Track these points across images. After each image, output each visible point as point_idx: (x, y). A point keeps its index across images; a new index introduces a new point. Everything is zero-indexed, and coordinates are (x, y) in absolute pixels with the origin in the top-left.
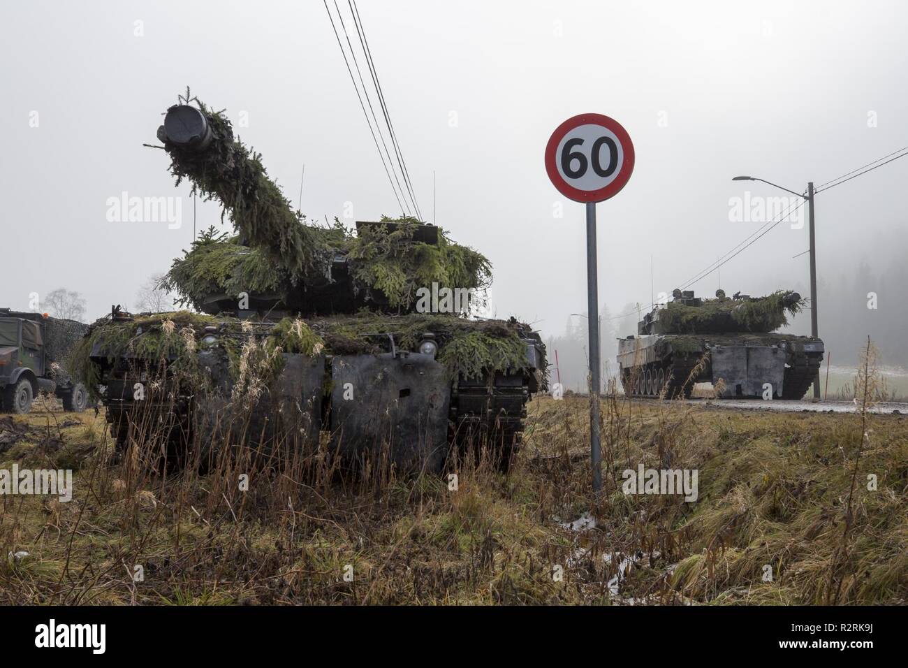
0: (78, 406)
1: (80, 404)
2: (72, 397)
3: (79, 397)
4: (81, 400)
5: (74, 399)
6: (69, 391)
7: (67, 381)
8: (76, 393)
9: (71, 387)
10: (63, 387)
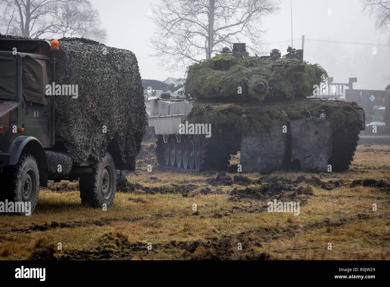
0: (103, 195)
1: (105, 191)
2: (94, 181)
3: (104, 180)
4: (107, 184)
5: (97, 184)
6: (90, 170)
7: (87, 155)
8: (101, 172)
9: (93, 162)
10: (83, 164)
